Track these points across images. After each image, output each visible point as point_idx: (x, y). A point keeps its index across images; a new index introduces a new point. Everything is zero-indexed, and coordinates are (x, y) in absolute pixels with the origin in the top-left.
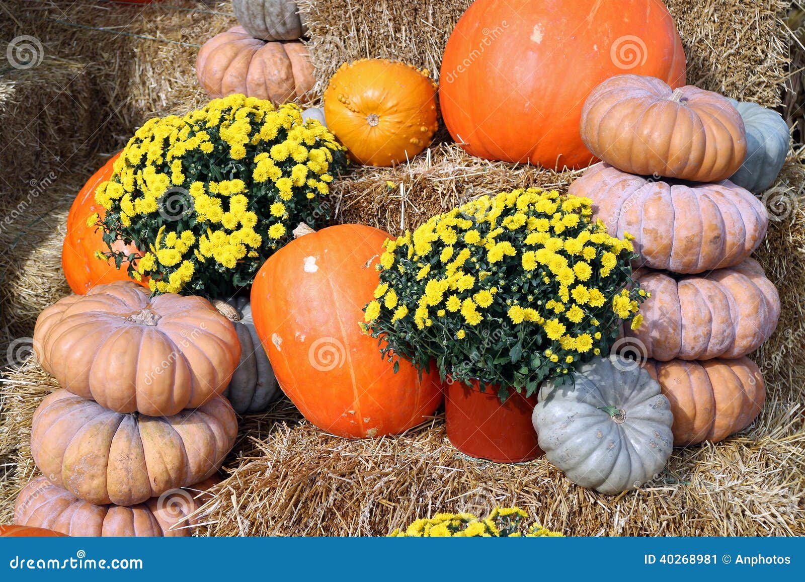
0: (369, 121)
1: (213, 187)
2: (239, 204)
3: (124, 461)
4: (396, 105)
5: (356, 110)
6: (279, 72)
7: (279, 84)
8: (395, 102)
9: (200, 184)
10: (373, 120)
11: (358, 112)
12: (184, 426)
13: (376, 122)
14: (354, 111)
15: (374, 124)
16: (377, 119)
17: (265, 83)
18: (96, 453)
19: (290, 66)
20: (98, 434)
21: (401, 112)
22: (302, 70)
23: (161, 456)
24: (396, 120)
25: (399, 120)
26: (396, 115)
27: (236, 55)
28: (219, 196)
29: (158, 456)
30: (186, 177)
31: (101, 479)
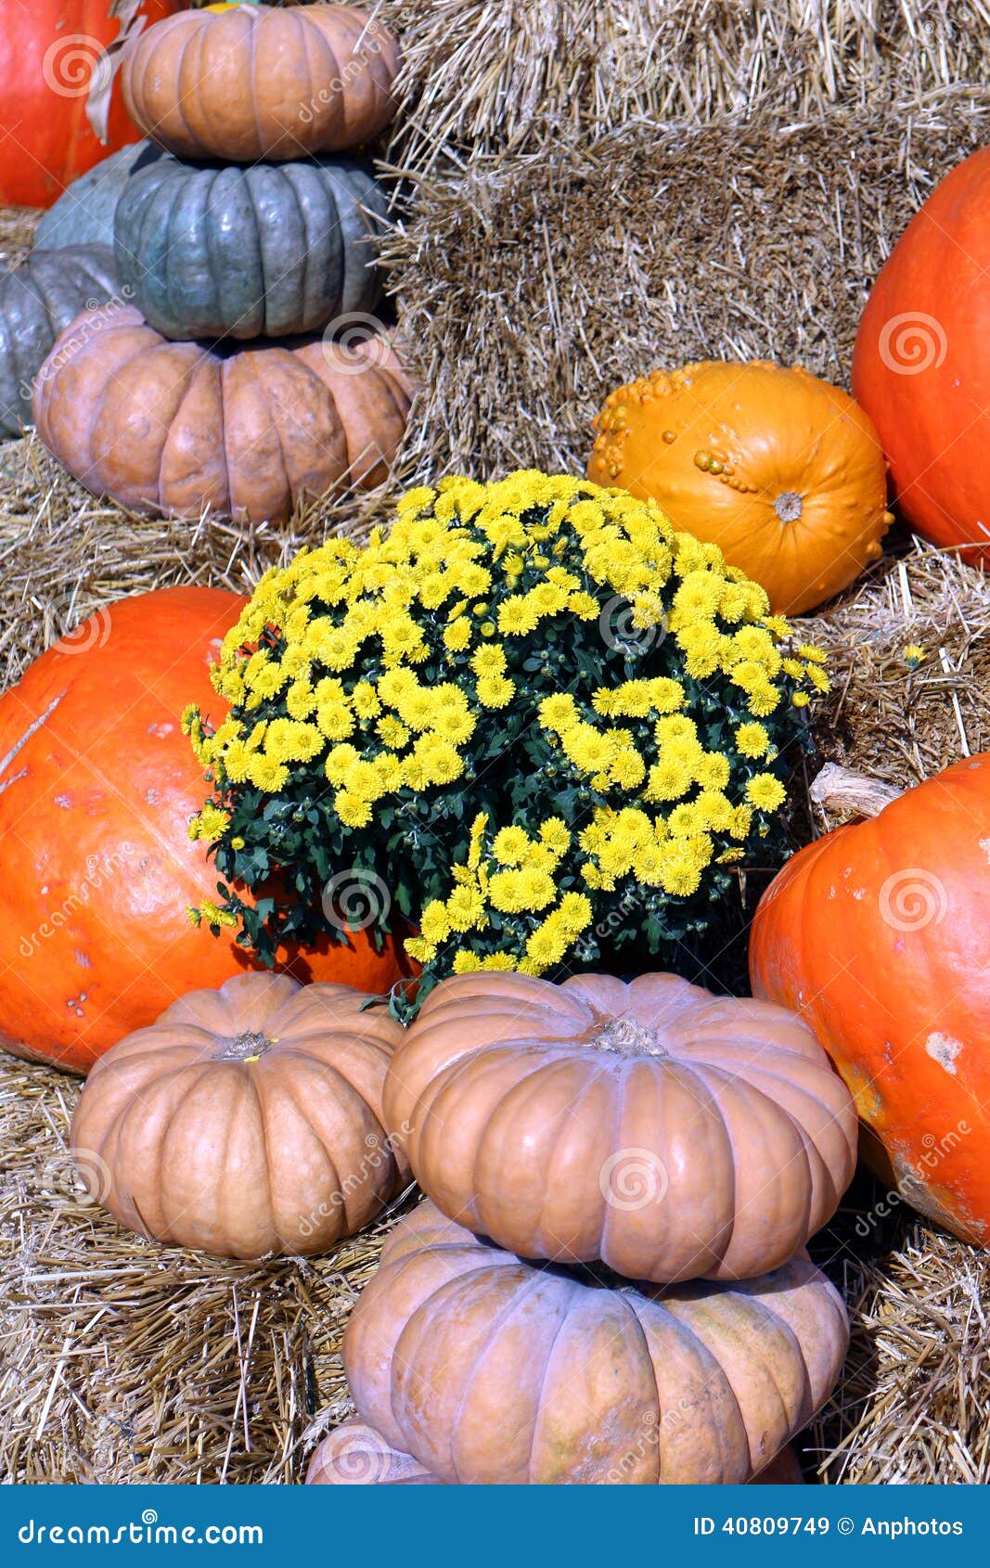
0: (779, 511)
1: (609, 701)
2: (678, 737)
3: (702, 1404)
4: (845, 465)
5: (751, 487)
6: (315, 416)
7: (318, 446)
8: (841, 459)
9: (563, 700)
10: (788, 506)
11: (755, 492)
12: (785, 1293)
13: (797, 510)
14: (745, 491)
15: (791, 515)
16: (796, 504)
17: (281, 446)
18: (638, 1395)
19: (332, 402)
20: (625, 1346)
21: (853, 481)
22: (363, 407)
23: (770, 1378)
24: (847, 502)
25: (851, 500)
26: (843, 490)
27: (188, 383)
28: (625, 722)
29: (763, 1376)
30: (518, 686)
31: (652, 1462)
